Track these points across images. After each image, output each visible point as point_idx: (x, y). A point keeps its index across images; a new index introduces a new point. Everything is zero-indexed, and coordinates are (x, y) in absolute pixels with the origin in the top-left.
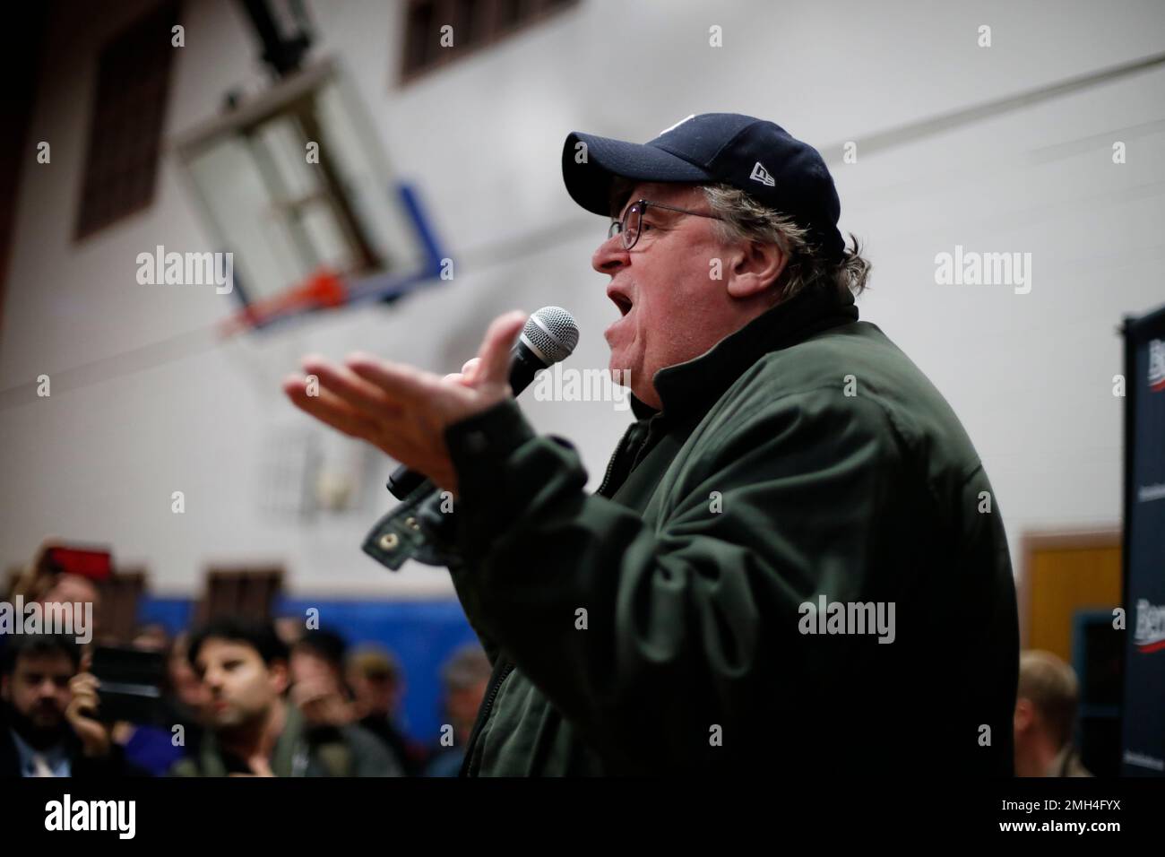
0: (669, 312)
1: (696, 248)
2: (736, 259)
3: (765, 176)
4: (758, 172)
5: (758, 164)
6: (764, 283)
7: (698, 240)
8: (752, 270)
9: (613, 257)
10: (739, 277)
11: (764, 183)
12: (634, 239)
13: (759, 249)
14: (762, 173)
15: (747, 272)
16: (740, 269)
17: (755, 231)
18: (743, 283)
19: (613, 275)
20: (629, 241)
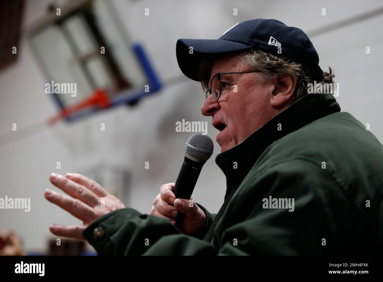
0: (245, 125)
1: (250, 89)
2: (272, 88)
3: (275, 42)
4: (272, 41)
5: (271, 37)
6: (288, 97)
7: (249, 85)
8: (281, 92)
9: (211, 106)
10: (275, 97)
11: (276, 45)
12: (219, 95)
13: (282, 80)
14: (274, 41)
15: (279, 93)
16: (274, 93)
17: (276, 72)
18: (278, 99)
19: (213, 116)
20: (217, 96)
